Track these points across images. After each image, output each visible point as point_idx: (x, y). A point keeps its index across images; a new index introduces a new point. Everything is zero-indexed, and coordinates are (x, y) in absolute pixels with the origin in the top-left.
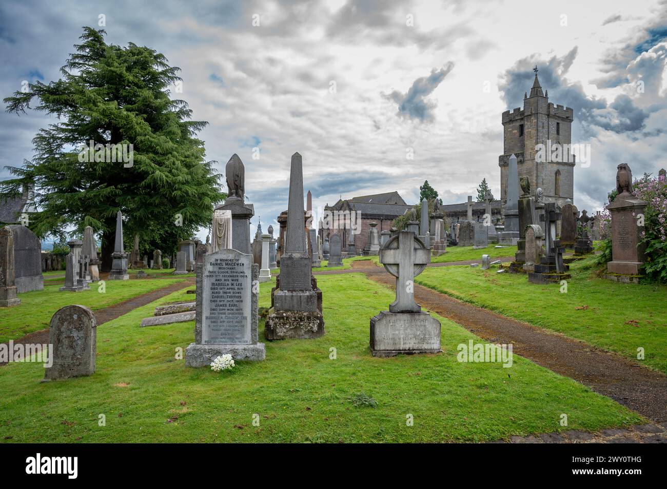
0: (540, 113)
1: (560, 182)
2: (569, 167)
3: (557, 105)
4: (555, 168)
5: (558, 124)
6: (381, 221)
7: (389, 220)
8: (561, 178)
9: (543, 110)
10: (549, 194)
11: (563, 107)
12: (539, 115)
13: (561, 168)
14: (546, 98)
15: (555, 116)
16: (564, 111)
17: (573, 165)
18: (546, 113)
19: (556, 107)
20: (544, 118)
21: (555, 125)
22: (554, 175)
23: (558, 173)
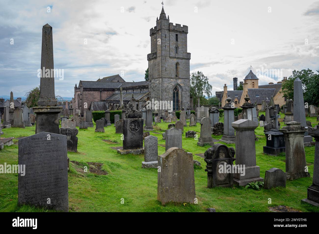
0: (163, 29)
1: (179, 69)
2: (186, 61)
3: (176, 24)
4: (175, 61)
5: (177, 35)
6: (101, 92)
7: (106, 91)
8: (180, 67)
9: (165, 27)
10: (170, 77)
11: (180, 25)
12: (162, 30)
13: (180, 61)
14: (168, 20)
15: (174, 30)
16: (182, 27)
17: (189, 59)
18: (167, 29)
19: (175, 25)
20: (166, 32)
21: (175, 36)
22: (175, 66)
23: (177, 64)
